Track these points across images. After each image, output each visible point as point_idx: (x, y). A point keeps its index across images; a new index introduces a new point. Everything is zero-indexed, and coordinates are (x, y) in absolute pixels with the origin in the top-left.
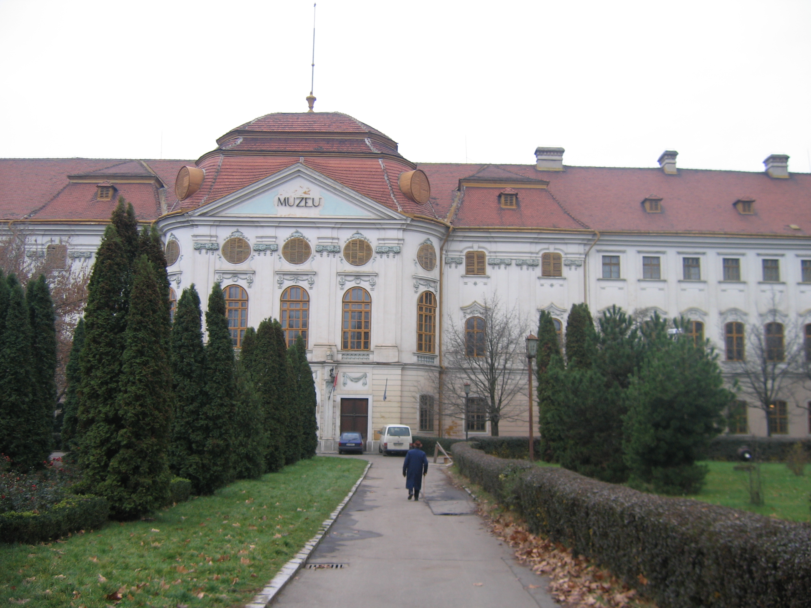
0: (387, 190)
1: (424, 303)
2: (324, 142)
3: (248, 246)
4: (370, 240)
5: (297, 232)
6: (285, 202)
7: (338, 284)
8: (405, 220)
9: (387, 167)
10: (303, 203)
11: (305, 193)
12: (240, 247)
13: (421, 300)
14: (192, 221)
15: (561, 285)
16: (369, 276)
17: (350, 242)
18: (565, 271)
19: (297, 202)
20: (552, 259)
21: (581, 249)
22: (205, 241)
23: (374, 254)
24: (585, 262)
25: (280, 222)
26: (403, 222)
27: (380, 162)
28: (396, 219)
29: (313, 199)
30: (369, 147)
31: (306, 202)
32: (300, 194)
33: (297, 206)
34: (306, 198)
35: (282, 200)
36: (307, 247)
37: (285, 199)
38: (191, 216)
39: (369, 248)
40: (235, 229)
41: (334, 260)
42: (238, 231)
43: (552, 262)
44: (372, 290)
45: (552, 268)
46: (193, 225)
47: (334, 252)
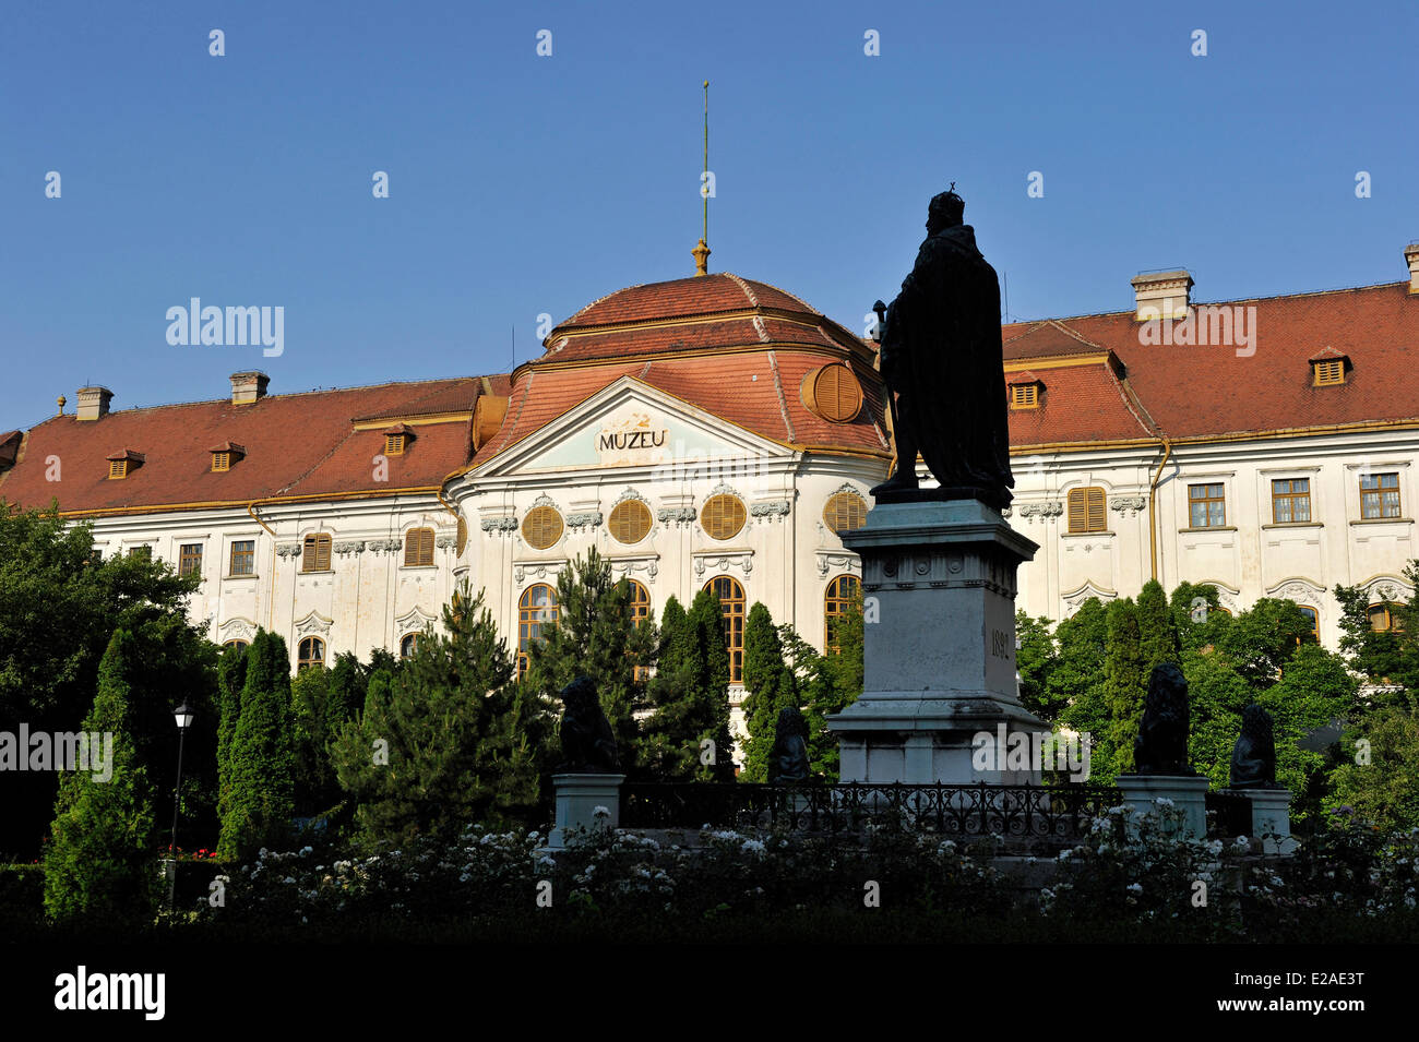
0: (775, 405)
1: (838, 597)
2: (688, 332)
3: (558, 519)
4: (743, 495)
5: (630, 490)
6: (611, 442)
7: (694, 571)
8: (793, 456)
9: (781, 365)
10: (638, 442)
11: (641, 424)
12: (547, 521)
13: (831, 591)
14: (478, 485)
15: (1107, 547)
16: (741, 555)
17: (710, 501)
18: (1113, 519)
19: (630, 439)
20: (1086, 498)
21: (1144, 475)
22: (497, 515)
23: (749, 518)
24: (1152, 501)
25: (603, 477)
26: (790, 460)
27: (770, 359)
28: (778, 456)
29: (654, 434)
30: (756, 331)
31: (643, 440)
32: (634, 427)
33: (630, 447)
34: (643, 434)
35: (607, 439)
36: (646, 514)
37: (611, 436)
38: (473, 478)
39: (740, 509)
40: (539, 493)
41: (686, 532)
42: (544, 496)
43: (1086, 504)
44: (748, 579)
45: (1086, 516)
46: (480, 492)
47: (686, 518)
